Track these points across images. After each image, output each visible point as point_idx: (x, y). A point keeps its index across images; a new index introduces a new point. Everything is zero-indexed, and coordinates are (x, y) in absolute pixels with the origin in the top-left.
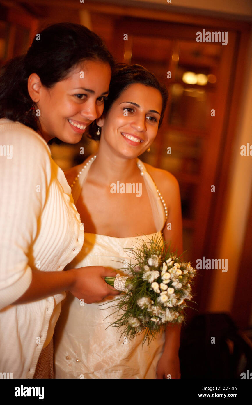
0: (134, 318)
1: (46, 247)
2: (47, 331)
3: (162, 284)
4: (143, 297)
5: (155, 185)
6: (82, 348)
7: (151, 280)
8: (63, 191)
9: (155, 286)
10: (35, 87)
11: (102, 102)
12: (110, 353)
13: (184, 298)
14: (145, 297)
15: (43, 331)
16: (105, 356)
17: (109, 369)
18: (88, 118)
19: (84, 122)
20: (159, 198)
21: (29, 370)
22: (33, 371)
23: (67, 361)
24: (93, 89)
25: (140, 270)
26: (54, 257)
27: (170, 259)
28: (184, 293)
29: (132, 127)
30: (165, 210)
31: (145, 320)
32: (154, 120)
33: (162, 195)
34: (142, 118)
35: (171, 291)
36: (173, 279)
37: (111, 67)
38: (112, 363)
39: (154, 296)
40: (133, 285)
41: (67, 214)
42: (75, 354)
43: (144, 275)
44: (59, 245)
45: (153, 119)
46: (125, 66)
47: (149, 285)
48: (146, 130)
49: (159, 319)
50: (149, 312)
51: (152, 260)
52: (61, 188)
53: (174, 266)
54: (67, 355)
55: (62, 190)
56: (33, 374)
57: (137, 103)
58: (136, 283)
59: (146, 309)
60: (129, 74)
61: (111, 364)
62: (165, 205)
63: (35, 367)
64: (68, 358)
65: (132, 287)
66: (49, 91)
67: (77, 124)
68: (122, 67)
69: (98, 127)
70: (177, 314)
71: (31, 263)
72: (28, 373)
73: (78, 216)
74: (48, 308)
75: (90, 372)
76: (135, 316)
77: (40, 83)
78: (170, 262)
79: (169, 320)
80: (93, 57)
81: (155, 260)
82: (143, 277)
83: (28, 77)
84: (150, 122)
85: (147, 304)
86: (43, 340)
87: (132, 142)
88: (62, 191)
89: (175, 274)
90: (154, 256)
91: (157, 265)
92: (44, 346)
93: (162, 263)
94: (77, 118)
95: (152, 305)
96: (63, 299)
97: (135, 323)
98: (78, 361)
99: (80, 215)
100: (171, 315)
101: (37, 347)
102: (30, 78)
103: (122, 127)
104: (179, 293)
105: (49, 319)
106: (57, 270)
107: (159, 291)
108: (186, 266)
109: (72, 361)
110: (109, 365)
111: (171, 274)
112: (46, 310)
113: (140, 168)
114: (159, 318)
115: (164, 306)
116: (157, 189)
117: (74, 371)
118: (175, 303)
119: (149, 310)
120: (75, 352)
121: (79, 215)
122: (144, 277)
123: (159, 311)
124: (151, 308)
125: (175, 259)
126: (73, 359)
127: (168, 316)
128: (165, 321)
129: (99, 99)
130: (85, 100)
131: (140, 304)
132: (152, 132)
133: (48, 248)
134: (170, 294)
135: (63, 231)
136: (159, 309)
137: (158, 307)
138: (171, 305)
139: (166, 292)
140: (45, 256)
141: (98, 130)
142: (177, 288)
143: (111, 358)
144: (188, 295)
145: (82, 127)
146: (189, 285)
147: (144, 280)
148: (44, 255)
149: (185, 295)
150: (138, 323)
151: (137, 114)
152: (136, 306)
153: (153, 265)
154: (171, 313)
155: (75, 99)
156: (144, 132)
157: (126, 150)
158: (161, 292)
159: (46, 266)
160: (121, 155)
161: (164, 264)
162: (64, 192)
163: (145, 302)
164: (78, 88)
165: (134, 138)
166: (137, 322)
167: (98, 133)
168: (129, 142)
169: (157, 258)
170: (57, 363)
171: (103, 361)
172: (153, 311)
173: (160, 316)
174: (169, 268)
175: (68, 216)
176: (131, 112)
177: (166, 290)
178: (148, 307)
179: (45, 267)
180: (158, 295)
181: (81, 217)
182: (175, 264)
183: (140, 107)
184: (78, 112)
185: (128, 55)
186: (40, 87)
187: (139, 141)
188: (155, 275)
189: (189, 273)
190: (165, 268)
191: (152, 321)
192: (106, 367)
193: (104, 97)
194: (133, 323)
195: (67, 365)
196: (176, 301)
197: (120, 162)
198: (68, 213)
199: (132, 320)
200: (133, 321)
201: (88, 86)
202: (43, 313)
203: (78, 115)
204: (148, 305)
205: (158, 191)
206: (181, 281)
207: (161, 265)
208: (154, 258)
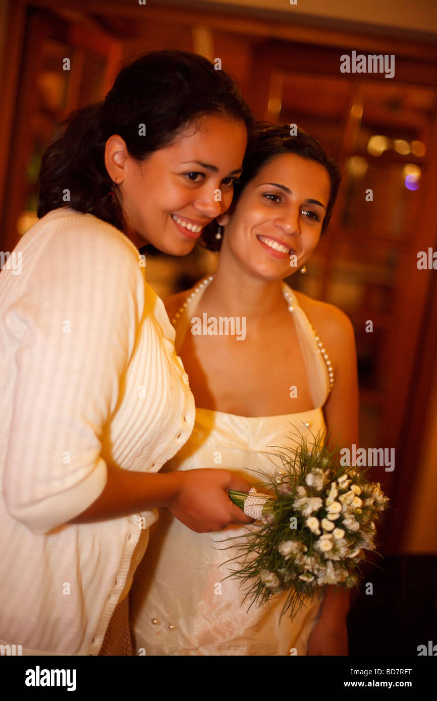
0: (270, 573)
1: (132, 428)
2: (126, 573)
3: (324, 521)
4: (289, 539)
5: (313, 329)
6: (179, 605)
7: (308, 511)
8: (162, 333)
9: (313, 523)
10: (117, 158)
11: (230, 186)
12: (226, 617)
13: (362, 547)
14: (293, 540)
15: (121, 573)
16: (218, 621)
17: (225, 643)
18: (207, 214)
19: (198, 219)
20: (318, 351)
21: (93, 641)
22: (99, 642)
23: (154, 627)
24: (215, 164)
25: (290, 493)
26: (143, 448)
27: (345, 477)
28: (363, 538)
29: (276, 226)
30: (329, 373)
31: (289, 578)
32: (315, 217)
33: (324, 347)
34: (294, 211)
35: (339, 534)
36: (346, 515)
37: (248, 128)
38: (231, 633)
39: (308, 539)
40: (276, 516)
41: (168, 373)
42: (167, 615)
43: (295, 502)
44: (153, 425)
45: (313, 215)
46: (269, 127)
47: (302, 520)
48: (301, 232)
49: (313, 578)
50: (297, 564)
51: (313, 478)
52: (159, 329)
53: (349, 489)
54: (154, 617)
55: (160, 333)
56: (100, 646)
57: (287, 186)
58: (281, 513)
59: (292, 559)
60: (276, 138)
61: (227, 634)
62: (329, 363)
63: (103, 636)
64: (155, 621)
65: (272, 519)
66: (140, 166)
67: (187, 223)
68: (265, 127)
69: (219, 226)
70: (346, 574)
71: (105, 453)
72: (91, 644)
73: (186, 378)
74: (130, 535)
75: (192, 648)
76: (272, 569)
77: (126, 152)
78: (344, 481)
79: (330, 582)
80: (216, 110)
81: (318, 477)
82: (293, 505)
83: (106, 140)
84: (307, 221)
85: (295, 552)
86: (120, 588)
87: (275, 251)
88: (161, 335)
89: (349, 505)
90: (318, 470)
91: (320, 486)
92: (119, 600)
93: (330, 483)
94: (187, 213)
95: (305, 553)
96: (155, 522)
97: (271, 581)
98: (173, 627)
99: (189, 377)
100: (335, 576)
101: (108, 601)
102: (110, 143)
103: (259, 227)
104: (352, 537)
105: (131, 554)
106: (149, 469)
107: (318, 532)
108: (372, 491)
109: (162, 628)
110: (225, 637)
111: (342, 504)
112: (128, 538)
113: (287, 299)
114: (314, 575)
115: (325, 559)
116: (316, 335)
117: (165, 644)
118: (344, 554)
119: (297, 562)
120: (168, 612)
121: (187, 376)
122: (297, 505)
123: (315, 566)
124: (301, 559)
125: (355, 476)
126: (163, 624)
127: (330, 576)
128: (323, 584)
129: (225, 181)
130: (202, 183)
131: (283, 552)
132: (310, 236)
133: (135, 429)
134: (337, 540)
135: (161, 401)
136: (316, 563)
137: (313, 559)
138: (336, 558)
139: (330, 536)
140: (129, 444)
141: (218, 230)
142: (351, 530)
143: (229, 625)
144: (368, 542)
145: (195, 229)
146: (373, 525)
147: (295, 510)
148: (126, 442)
149: (363, 542)
150: (275, 583)
151: (287, 204)
152: (276, 553)
153: (314, 486)
154: (335, 571)
155: (183, 180)
156: (295, 236)
157: (264, 266)
158: (322, 534)
159: (130, 460)
160: (255, 274)
161: (334, 485)
162: (163, 336)
163: (292, 549)
164: (190, 162)
165: (279, 246)
166: (274, 581)
167: (218, 236)
168: (270, 251)
169: (321, 475)
170: (138, 631)
171: (216, 629)
172: (305, 564)
173: (316, 572)
174: (341, 492)
175: (169, 375)
176: (275, 201)
177: (330, 532)
178: (297, 558)
179: (128, 462)
180: (316, 538)
181: (190, 380)
182: (354, 487)
183: (291, 192)
184: (189, 203)
185: (274, 106)
186: (126, 158)
187: (288, 252)
188: (315, 504)
189: (375, 503)
190: (333, 493)
191: (301, 580)
192: (220, 640)
193: (234, 178)
194: (268, 581)
195: (154, 633)
196: (347, 551)
197: (253, 286)
198: (170, 371)
199: (266, 575)
200: (268, 577)
201: (207, 159)
202: (123, 543)
203: (190, 208)
204: (296, 554)
205: (317, 339)
206: (358, 518)
207: (327, 487)
208: (316, 474)
